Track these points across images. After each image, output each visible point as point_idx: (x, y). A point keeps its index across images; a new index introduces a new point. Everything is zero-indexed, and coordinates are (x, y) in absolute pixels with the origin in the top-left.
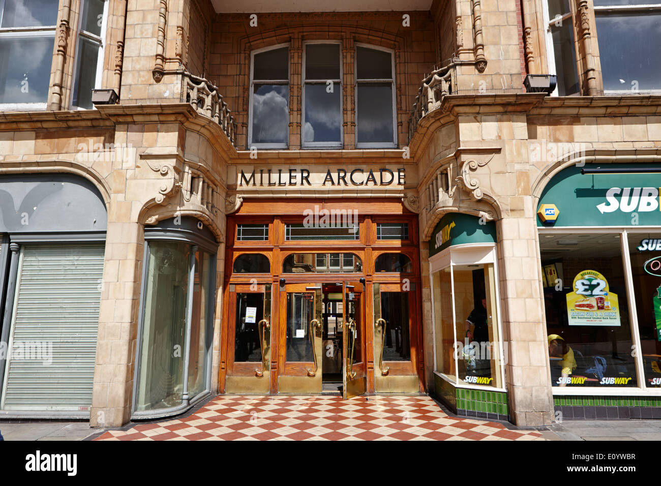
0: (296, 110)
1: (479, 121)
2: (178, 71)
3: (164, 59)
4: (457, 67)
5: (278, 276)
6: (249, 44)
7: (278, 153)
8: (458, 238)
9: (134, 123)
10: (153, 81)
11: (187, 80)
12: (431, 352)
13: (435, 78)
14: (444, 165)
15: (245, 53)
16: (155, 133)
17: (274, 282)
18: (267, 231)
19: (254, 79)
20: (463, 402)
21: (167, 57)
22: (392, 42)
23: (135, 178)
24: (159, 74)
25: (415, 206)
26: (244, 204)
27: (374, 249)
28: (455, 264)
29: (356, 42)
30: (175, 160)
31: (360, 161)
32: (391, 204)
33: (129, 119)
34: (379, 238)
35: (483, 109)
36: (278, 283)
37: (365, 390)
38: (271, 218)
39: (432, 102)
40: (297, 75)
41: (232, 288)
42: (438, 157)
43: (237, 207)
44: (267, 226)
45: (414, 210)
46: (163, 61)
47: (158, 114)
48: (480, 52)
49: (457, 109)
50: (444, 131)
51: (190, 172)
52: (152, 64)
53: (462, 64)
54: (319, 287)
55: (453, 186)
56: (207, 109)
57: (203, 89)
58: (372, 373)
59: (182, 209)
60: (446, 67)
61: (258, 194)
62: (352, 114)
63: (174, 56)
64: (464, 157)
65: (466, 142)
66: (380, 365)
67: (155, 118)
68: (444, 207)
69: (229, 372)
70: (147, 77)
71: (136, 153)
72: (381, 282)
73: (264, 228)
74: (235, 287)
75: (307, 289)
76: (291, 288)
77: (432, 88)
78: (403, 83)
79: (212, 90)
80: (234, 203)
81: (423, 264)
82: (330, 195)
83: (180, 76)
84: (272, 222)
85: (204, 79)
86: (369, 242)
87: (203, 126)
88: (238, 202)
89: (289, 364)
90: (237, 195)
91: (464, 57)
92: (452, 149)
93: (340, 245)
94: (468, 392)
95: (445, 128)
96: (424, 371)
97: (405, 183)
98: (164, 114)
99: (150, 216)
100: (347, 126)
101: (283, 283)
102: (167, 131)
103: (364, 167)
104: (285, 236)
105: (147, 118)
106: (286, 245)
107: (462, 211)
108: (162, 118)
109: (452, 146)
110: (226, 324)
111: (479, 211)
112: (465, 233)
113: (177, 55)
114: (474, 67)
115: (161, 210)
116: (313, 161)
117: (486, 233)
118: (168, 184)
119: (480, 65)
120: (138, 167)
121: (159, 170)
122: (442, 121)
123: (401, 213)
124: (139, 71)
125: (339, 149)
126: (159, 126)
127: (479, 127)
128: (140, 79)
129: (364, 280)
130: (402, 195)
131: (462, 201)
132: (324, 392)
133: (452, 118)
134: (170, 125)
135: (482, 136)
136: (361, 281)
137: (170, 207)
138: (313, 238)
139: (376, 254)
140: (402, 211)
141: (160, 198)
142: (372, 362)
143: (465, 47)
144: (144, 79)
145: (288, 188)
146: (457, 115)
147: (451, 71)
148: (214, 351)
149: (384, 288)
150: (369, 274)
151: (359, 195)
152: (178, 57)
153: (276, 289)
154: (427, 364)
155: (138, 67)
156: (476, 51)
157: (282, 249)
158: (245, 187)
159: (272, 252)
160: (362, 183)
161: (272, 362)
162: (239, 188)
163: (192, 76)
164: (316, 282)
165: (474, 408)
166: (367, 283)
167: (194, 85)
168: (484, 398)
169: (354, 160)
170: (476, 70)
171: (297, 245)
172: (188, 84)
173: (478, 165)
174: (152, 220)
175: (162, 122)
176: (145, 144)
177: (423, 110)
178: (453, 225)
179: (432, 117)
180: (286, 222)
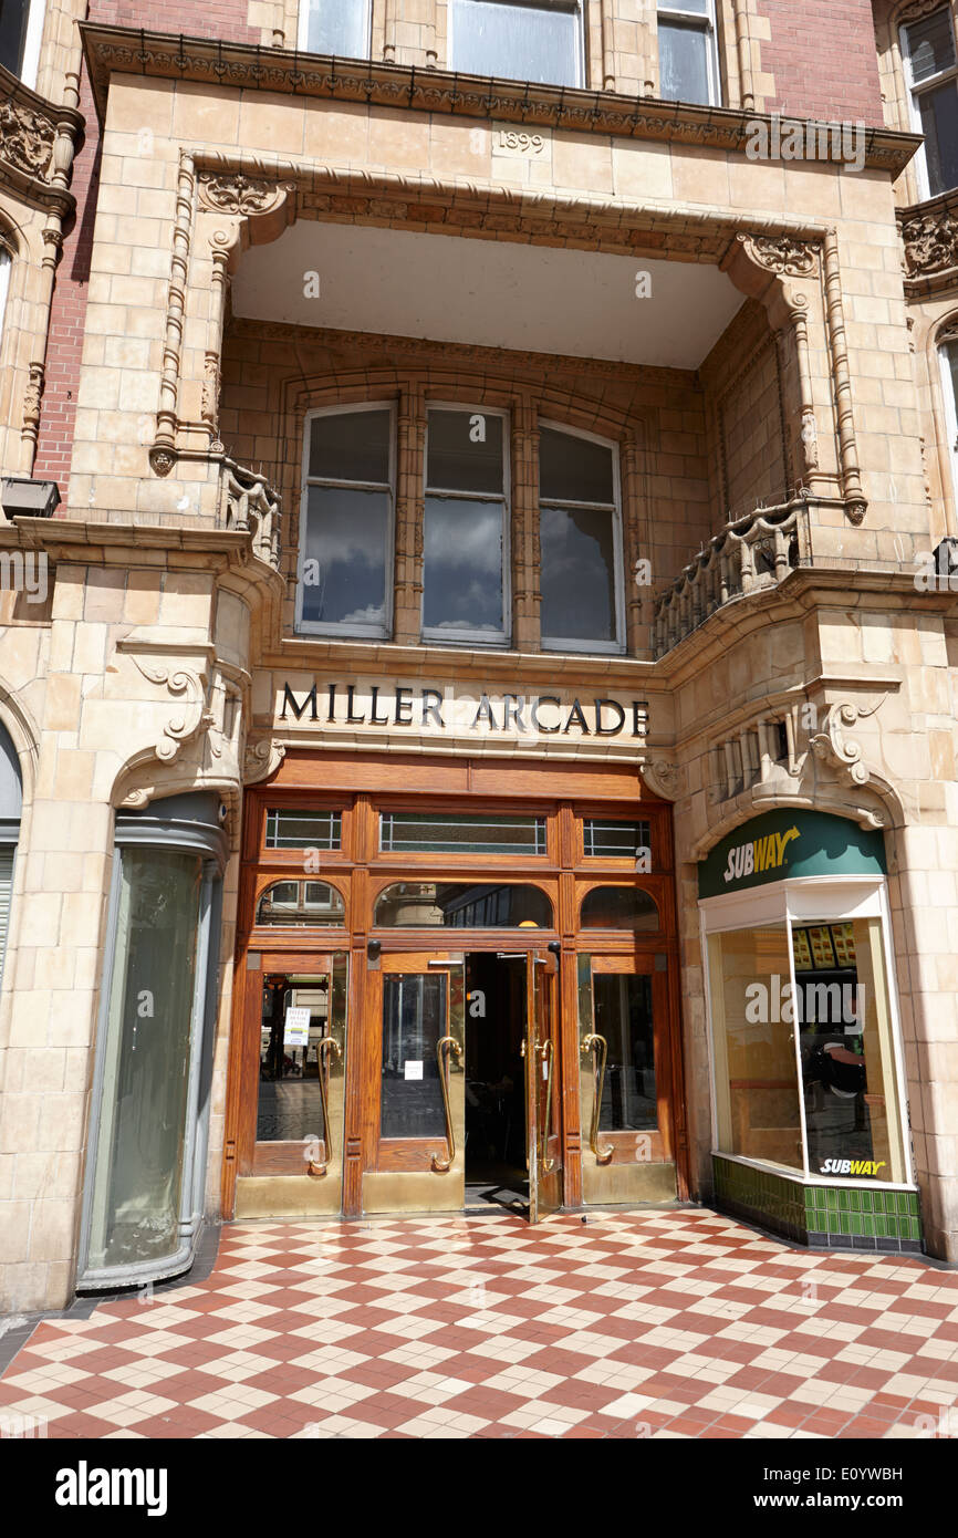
0: (413, 553)
1: (857, 622)
2: (212, 455)
3: (176, 423)
4: (811, 509)
5: (363, 934)
6: (305, 396)
7: (378, 650)
8: (807, 862)
9: (103, 564)
10: (149, 471)
11: (228, 475)
12: (706, 1108)
13: (759, 525)
14: (777, 707)
15: (297, 415)
16: (155, 594)
17: (354, 948)
18: (337, 827)
19: (311, 474)
20: (821, 1217)
21: (182, 420)
22: (620, 428)
23: (103, 695)
24: (164, 457)
25: (669, 785)
26: (286, 761)
27: (579, 876)
28: (795, 918)
29: (541, 418)
30: (203, 660)
31: (554, 678)
32: (617, 777)
33: (93, 555)
34: (588, 852)
35: (865, 600)
36: (365, 951)
37: (562, 1200)
38: (352, 797)
39: (750, 574)
40: (413, 477)
41: (251, 962)
42: (762, 688)
43: (271, 770)
44: (338, 815)
45: (667, 793)
46: (174, 427)
47: (168, 550)
48: (852, 483)
49: (817, 596)
50: (777, 635)
51: (223, 687)
52: (148, 433)
53: (819, 504)
54: (460, 962)
55: (798, 753)
56: (263, 545)
57: (258, 498)
58: (576, 1158)
59: (207, 773)
60: (785, 506)
61: (323, 739)
62: (534, 573)
63: (198, 419)
64: (831, 696)
65: (834, 663)
66: (592, 1140)
67: (159, 558)
68: (776, 795)
69: (244, 1165)
70: (135, 461)
71: (108, 636)
72: (594, 951)
73: (332, 820)
74: (262, 960)
75: (431, 966)
76: (395, 964)
77: (750, 544)
78: (642, 516)
79: (271, 500)
80: (265, 759)
81: (686, 912)
82: (486, 752)
83: (216, 467)
84: (351, 807)
85: (260, 476)
86: (569, 861)
87: (253, 584)
88: (275, 757)
89: (386, 1143)
90: (274, 740)
91: (820, 489)
92: (797, 676)
93: (505, 865)
94: (832, 1193)
95: (781, 629)
96: (687, 1151)
97: (648, 732)
98: (182, 551)
99: (134, 788)
100: (524, 599)
101: (375, 951)
102: (184, 591)
103: (560, 692)
104: (380, 842)
105: (139, 557)
106: (382, 862)
107: (821, 806)
108: (175, 560)
109: (797, 668)
110: (238, 1048)
111: (857, 807)
112: (823, 853)
113: (204, 418)
114: (841, 512)
115: (162, 776)
116: (452, 672)
117: (866, 853)
118: (186, 715)
119: (853, 508)
120: (111, 670)
121: (166, 680)
122: (774, 615)
123: (638, 798)
124: (115, 445)
125: (502, 650)
126: (165, 577)
127: (856, 636)
128: (116, 463)
129: (559, 947)
130: (642, 759)
131: (821, 785)
132: (468, 1206)
133: (799, 610)
134: (192, 577)
135: (862, 654)
136: (551, 948)
137: (181, 768)
138: (442, 848)
139: (583, 887)
140: (639, 793)
141: (168, 748)
142: (577, 1134)
143: (821, 469)
144: (127, 465)
145: (392, 729)
146: (815, 607)
147: (796, 515)
148: (212, 1116)
149: (600, 966)
150: (569, 933)
151: (550, 754)
152: (207, 421)
153: (360, 965)
154: (696, 1135)
155: (112, 435)
156: (846, 481)
157: (374, 872)
158: (292, 723)
159: (349, 878)
161: (350, 1140)
162: (278, 725)
163: (239, 468)
164: (450, 949)
165: (846, 1229)
166: (565, 952)
167: (242, 489)
168: (867, 1206)
169: (540, 677)
170: (847, 519)
171: (406, 862)
172: (231, 487)
173: (859, 715)
174: (139, 798)
175: (172, 569)
176: (129, 617)
177: (724, 586)
178: (794, 833)
179: (753, 605)
180: (383, 808)
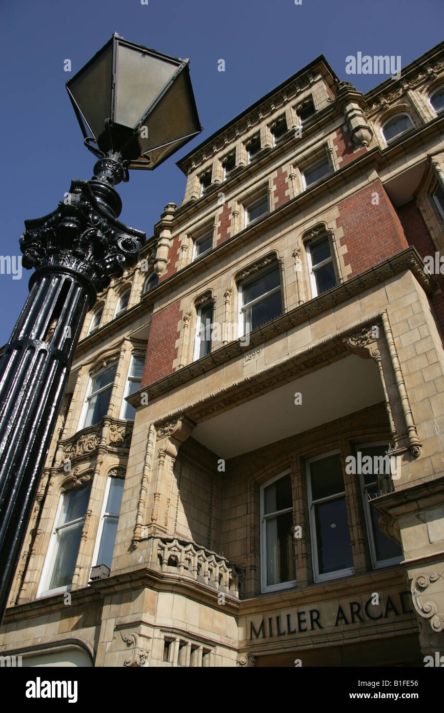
1: (424, 520)
2: (149, 536)
3: (142, 526)
7: (280, 595)
9: (116, 593)
11: (157, 541)
19: (265, 514)
21: (145, 524)
24: (136, 542)
30: (139, 627)
31: (373, 586)
33: (112, 590)
35: (421, 504)
40: (298, 500)
51: (162, 637)
53: (395, 455)
57: (175, 546)
62: (358, 529)
64: (411, 573)
65: (411, 551)
67: (129, 586)
71: (115, 624)
82: (345, 642)
91: (400, 445)
98: (134, 580)
100: (354, 545)
105: (123, 587)
108: (134, 585)
114: (408, 454)
116: (320, 597)
118: (132, 654)
120: (114, 639)
121: (127, 640)
124: (125, 542)
126: (133, 592)
127: (424, 528)
128: (124, 550)
135: (429, 538)
143: (398, 434)
144: (127, 549)
145: (298, 636)
146: (397, 518)
152: (153, 522)
155: (124, 539)
158: (255, 642)
160: (381, 617)
167: (164, 545)
170: (412, 457)
172: (159, 545)
173: (430, 581)
175: (134, 589)
176: (122, 614)
